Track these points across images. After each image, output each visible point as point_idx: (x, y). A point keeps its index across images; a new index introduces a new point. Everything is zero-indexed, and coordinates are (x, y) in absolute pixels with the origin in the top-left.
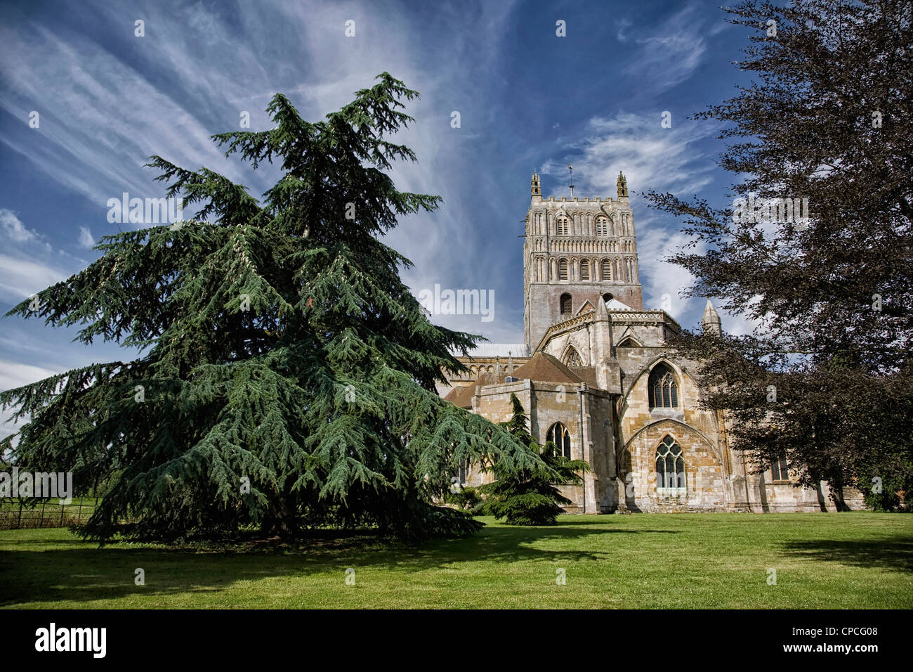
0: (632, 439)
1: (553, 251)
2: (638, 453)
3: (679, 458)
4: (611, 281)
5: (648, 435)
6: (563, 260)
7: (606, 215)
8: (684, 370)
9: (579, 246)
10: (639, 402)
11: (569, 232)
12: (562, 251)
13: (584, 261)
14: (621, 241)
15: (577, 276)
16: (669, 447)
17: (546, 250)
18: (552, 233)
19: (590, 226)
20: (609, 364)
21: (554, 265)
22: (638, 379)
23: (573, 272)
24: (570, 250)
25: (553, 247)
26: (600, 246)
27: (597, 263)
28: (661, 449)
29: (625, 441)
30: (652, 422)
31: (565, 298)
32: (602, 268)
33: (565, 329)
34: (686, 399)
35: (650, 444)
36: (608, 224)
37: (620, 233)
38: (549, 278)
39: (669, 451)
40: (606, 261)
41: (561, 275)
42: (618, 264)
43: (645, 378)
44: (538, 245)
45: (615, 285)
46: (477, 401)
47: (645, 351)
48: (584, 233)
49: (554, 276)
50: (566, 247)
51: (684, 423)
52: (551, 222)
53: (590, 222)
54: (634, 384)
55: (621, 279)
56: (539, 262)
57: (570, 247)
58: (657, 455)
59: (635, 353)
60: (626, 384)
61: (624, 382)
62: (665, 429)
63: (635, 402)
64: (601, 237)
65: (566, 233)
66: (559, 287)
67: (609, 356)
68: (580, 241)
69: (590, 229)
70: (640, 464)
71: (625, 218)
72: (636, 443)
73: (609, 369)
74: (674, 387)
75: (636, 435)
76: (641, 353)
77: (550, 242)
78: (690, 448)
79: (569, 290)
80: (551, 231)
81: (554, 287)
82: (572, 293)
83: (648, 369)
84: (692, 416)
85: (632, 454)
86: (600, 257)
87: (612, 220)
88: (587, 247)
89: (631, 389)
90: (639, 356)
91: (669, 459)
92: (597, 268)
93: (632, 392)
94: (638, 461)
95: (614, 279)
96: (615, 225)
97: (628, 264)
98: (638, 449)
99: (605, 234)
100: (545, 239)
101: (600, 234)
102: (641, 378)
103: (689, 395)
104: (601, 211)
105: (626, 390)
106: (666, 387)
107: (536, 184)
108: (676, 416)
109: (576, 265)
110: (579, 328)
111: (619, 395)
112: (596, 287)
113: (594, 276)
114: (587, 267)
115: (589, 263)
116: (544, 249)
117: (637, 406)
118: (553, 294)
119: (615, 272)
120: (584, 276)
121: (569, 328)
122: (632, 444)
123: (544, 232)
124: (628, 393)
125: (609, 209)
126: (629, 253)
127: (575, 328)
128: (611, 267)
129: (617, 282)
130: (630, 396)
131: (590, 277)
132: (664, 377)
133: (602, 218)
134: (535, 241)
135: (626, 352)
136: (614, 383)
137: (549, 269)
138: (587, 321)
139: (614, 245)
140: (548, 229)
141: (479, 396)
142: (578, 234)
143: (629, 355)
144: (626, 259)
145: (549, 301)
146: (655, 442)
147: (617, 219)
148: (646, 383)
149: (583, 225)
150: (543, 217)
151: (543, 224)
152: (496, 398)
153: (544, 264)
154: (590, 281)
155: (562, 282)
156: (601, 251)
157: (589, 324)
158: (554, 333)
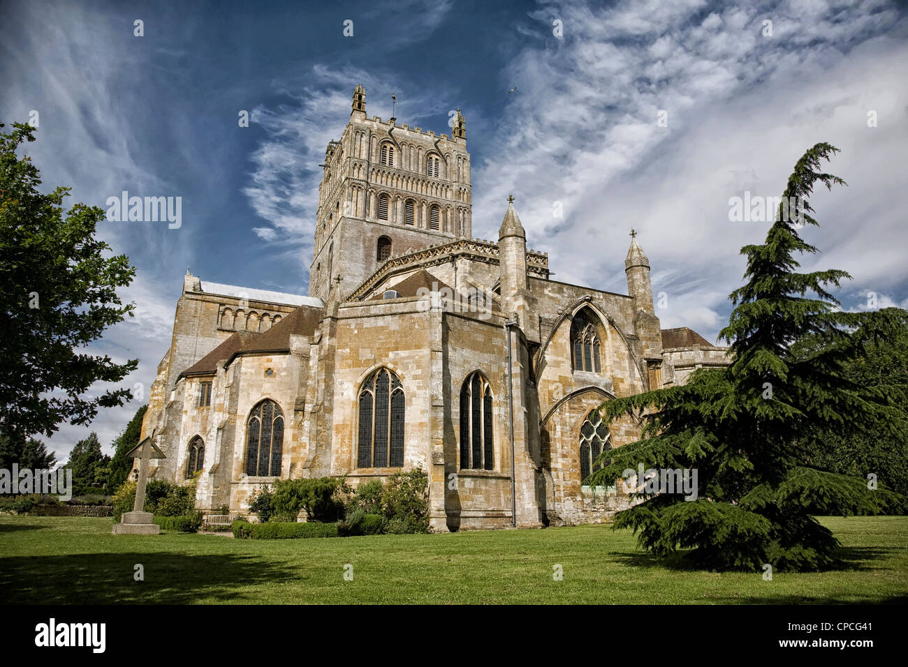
0: (551, 413)
1: (373, 182)
2: (558, 434)
3: (607, 444)
4: (440, 232)
5: (570, 408)
6: (383, 196)
7: (439, 153)
8: (611, 323)
9: (405, 183)
10: (560, 359)
11: (395, 164)
12: (384, 184)
13: (410, 202)
14: (455, 187)
15: (400, 218)
16: (595, 427)
17: (365, 178)
18: (374, 160)
19: (420, 162)
20: (526, 298)
21: (373, 199)
22: (558, 326)
23: (395, 212)
24: (394, 185)
25: (374, 177)
26: (429, 188)
27: (424, 207)
28: (586, 430)
29: (543, 414)
30: (575, 389)
31: (384, 242)
32: (430, 214)
33: (415, 263)
34: (615, 362)
35: (573, 420)
36: (441, 164)
37: (454, 178)
38: (366, 214)
39: (595, 433)
40: (435, 207)
41: (381, 213)
42: (449, 213)
43: (566, 327)
44: (356, 170)
45: (444, 237)
46: (331, 326)
47: (565, 290)
48: (412, 169)
49: (372, 212)
50: (389, 180)
51: (613, 394)
52: (374, 146)
53: (421, 157)
54: (554, 332)
55: (451, 231)
56: (355, 192)
57: (395, 181)
58: (581, 437)
59: (553, 289)
60: (544, 330)
61: (542, 327)
62: (591, 401)
63: (554, 358)
64: (432, 178)
65: (391, 163)
66: (378, 227)
67: (524, 287)
68: (407, 177)
69: (420, 166)
70: (560, 451)
71: (461, 161)
72: (555, 418)
73: (526, 304)
74: (597, 345)
75: (556, 407)
76: (560, 291)
77: (371, 169)
78: (619, 429)
79: (389, 232)
80: (373, 158)
81: (372, 226)
82: (392, 237)
83: (570, 314)
84: (621, 386)
85: (551, 435)
86: (430, 200)
87: (446, 161)
88: (415, 185)
89: (550, 339)
90: (558, 295)
91: (596, 445)
92: (424, 213)
93: (551, 343)
94: (559, 445)
95: (444, 230)
96: (448, 168)
97: (461, 215)
98: (558, 428)
99: (437, 175)
100: (364, 166)
101: (430, 174)
102: (562, 325)
103: (618, 357)
104: (434, 148)
105: (544, 340)
106: (588, 343)
107: (360, 97)
108: (603, 383)
109: (399, 204)
110: (440, 262)
111: (537, 345)
112: (422, 235)
113: (420, 221)
114: (412, 209)
115: (415, 206)
116: (362, 177)
117: (557, 364)
118: (369, 234)
119: (445, 223)
120: (408, 220)
121: (422, 261)
122: (551, 420)
123: (364, 156)
124: (547, 344)
125: (444, 147)
126: (462, 202)
127: (431, 263)
128: (441, 215)
129: (446, 234)
130: (549, 349)
131: (416, 223)
132: (586, 329)
133: (434, 157)
134: (352, 165)
135: (542, 287)
136: (532, 327)
137: (367, 202)
138: (455, 252)
139: (446, 191)
140: (369, 154)
141: (335, 319)
142: (405, 168)
143: (546, 292)
144: (459, 209)
145: (364, 243)
146: (577, 419)
147: (453, 160)
148: (568, 334)
149: (412, 159)
150: (365, 138)
151: (365, 147)
152: (368, 323)
153: (361, 195)
154: (415, 227)
155: (381, 221)
156: (432, 194)
157: (457, 256)
158: (395, 269)
